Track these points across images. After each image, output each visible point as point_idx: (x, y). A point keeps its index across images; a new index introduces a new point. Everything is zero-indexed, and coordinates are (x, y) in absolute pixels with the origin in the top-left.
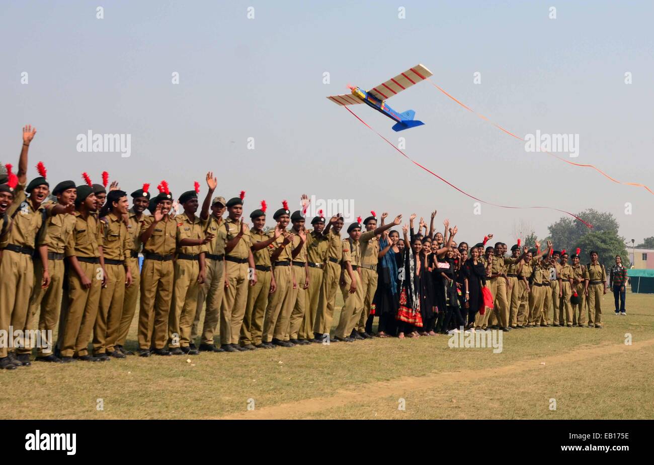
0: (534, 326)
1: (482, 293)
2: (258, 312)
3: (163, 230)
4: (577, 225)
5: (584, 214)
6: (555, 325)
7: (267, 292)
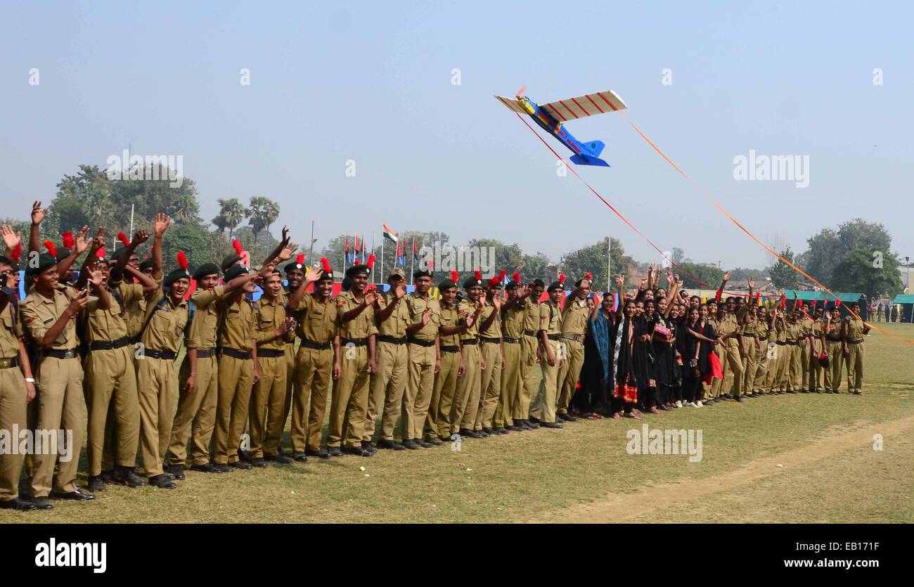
0: (779, 393)
1: (711, 362)
2: (444, 399)
3: (323, 313)
4: (842, 238)
5: (851, 225)
6: (804, 391)
7: (455, 376)
